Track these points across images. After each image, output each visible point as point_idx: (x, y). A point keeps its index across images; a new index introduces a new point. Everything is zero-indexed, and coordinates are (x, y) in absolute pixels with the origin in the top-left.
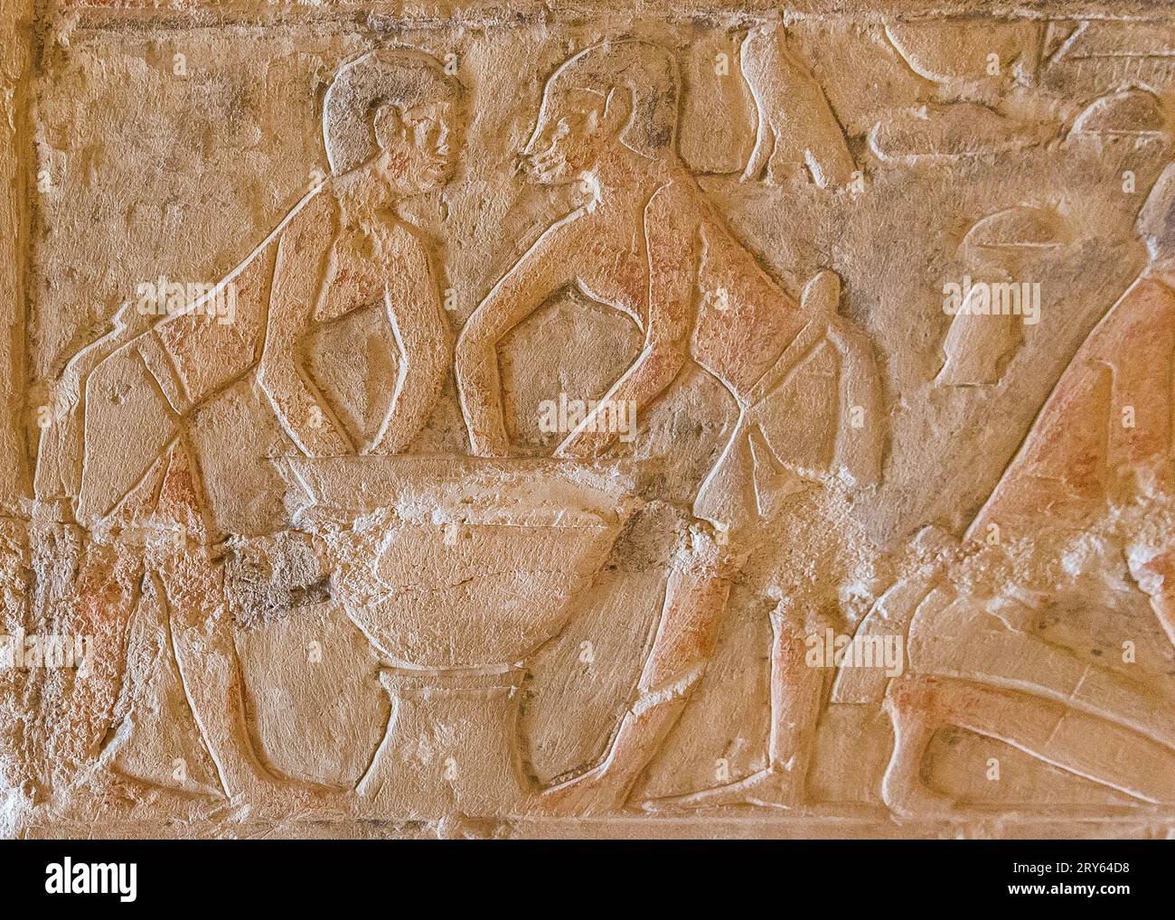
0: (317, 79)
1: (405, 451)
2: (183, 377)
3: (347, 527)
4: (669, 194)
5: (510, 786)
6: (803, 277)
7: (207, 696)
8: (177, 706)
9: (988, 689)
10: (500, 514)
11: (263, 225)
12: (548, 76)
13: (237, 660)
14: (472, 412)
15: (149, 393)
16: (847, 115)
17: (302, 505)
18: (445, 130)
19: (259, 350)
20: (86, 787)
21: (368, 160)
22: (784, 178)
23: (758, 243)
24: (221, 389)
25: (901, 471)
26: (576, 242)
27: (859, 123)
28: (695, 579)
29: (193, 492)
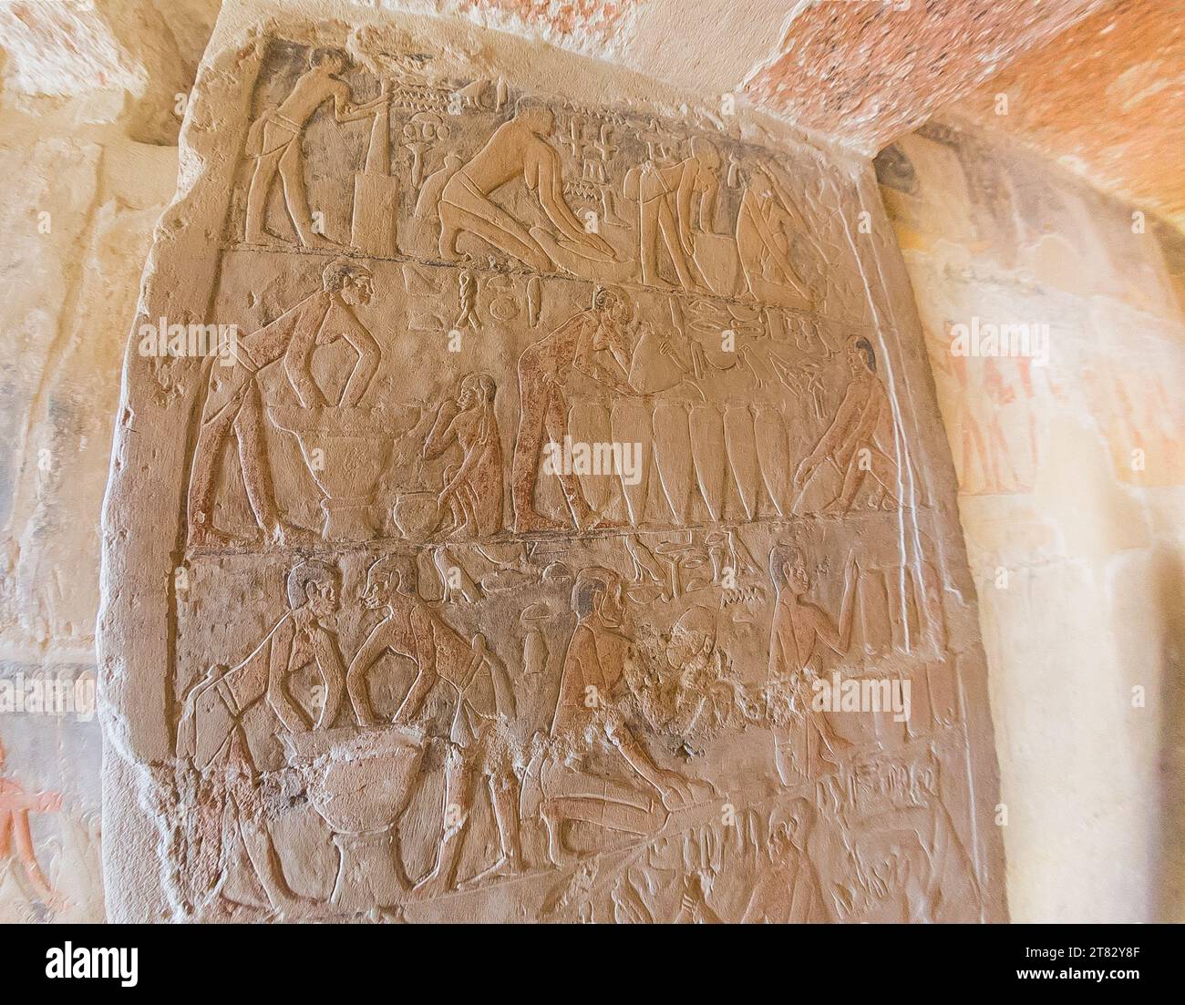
0: (284, 573)
1: (330, 727)
2: (236, 699)
3: (311, 765)
4: (417, 610)
5: (398, 888)
6: (471, 638)
7: (258, 857)
8: (245, 860)
9: (576, 800)
10: (373, 753)
11: (266, 631)
12: (369, 568)
13: (270, 837)
14: (357, 708)
15: (222, 706)
16: (473, 577)
17: (291, 756)
18: (333, 591)
19: (267, 683)
20: (209, 906)
21: (305, 603)
22: (457, 600)
23: (453, 625)
24: (253, 703)
25: (522, 712)
26: (387, 631)
27: (478, 579)
28: (456, 772)
29: (244, 752)
